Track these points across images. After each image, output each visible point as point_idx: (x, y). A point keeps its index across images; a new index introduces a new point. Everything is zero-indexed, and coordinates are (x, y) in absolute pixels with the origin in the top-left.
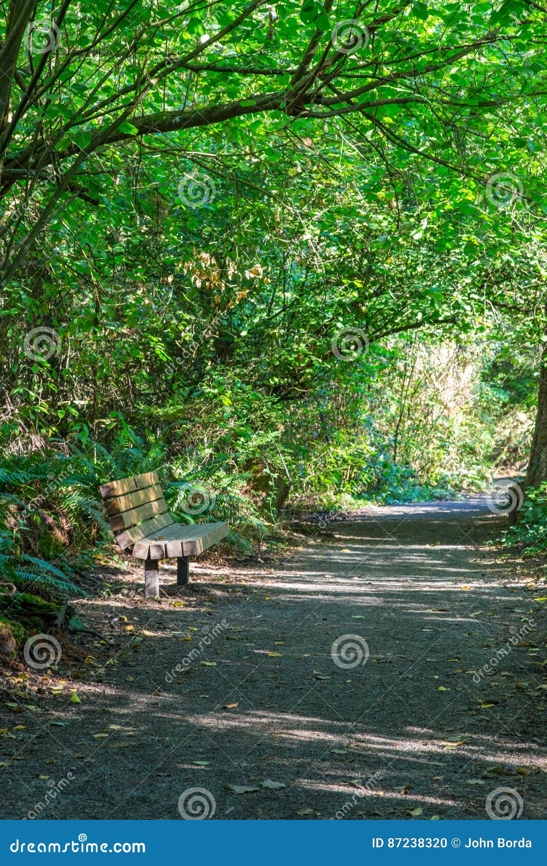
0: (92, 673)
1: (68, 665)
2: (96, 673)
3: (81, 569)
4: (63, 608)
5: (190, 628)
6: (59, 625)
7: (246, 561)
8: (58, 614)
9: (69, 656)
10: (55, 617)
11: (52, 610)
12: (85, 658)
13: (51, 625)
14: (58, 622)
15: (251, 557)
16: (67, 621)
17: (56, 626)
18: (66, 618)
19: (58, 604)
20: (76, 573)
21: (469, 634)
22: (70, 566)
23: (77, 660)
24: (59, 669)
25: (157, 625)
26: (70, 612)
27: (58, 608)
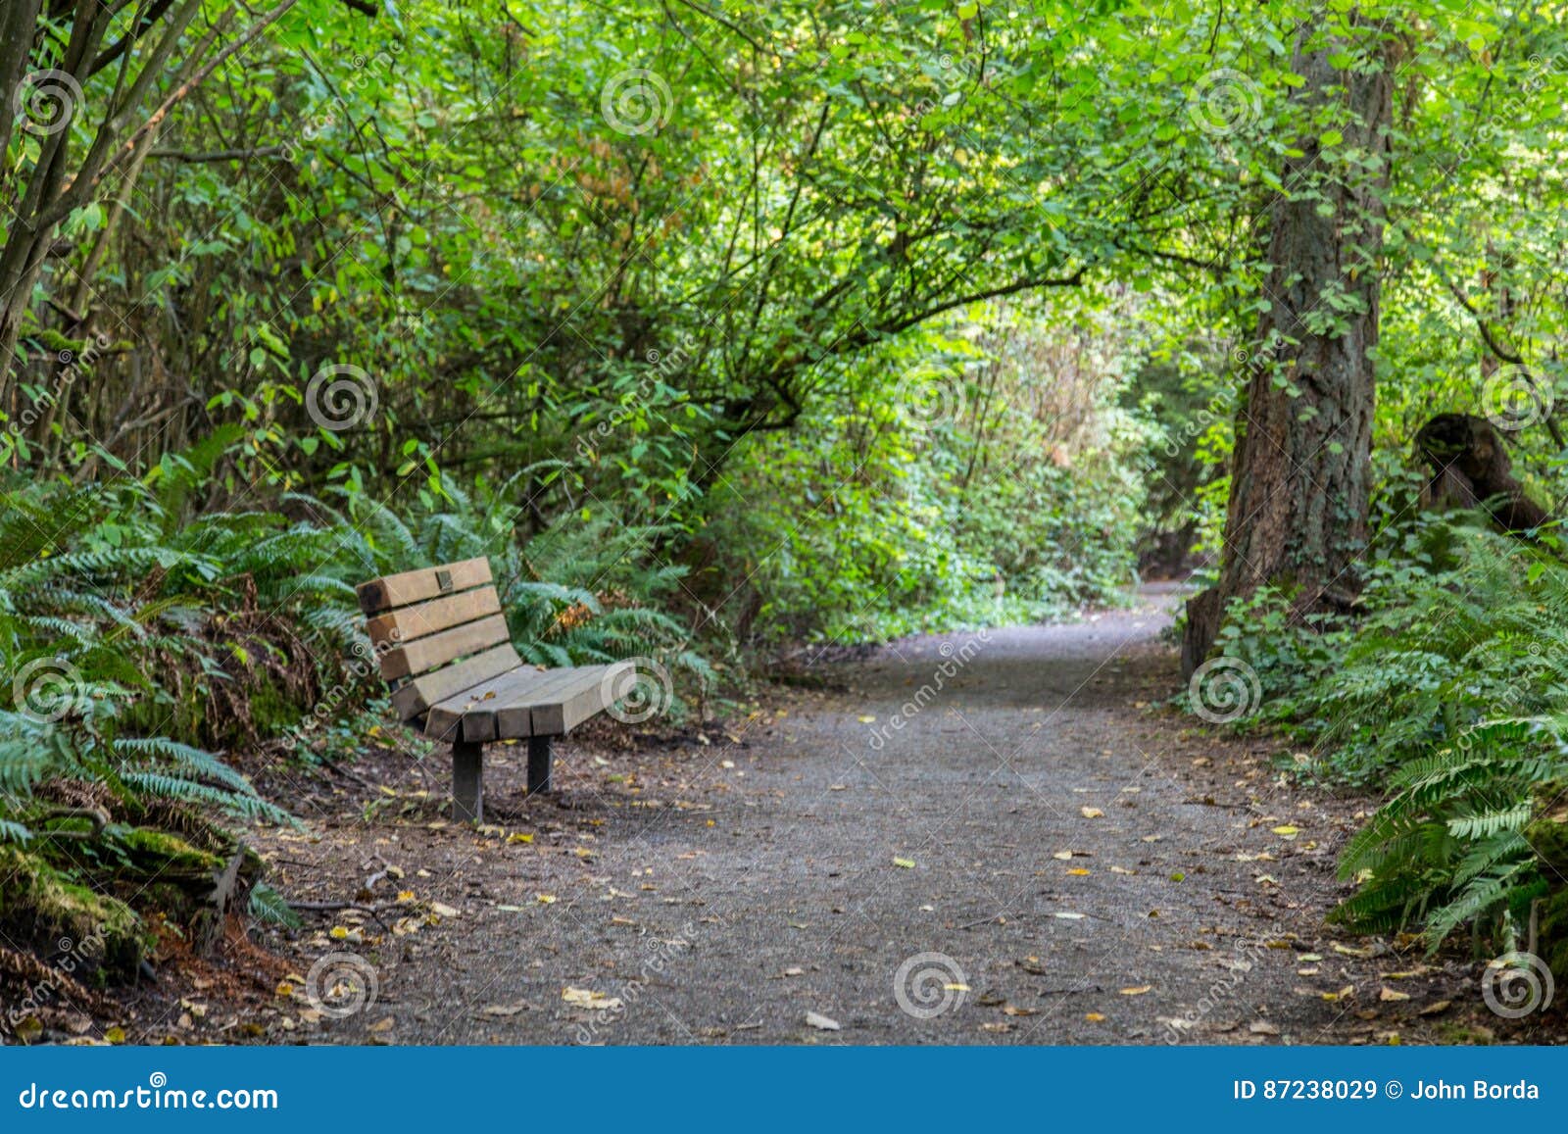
0: (288, 1022)
1: (235, 999)
2: (297, 1020)
3: (337, 758)
4: (233, 864)
5: (540, 897)
6: (222, 904)
7: (674, 739)
8: (216, 878)
9: (241, 978)
10: (213, 886)
11: (204, 869)
12: (278, 980)
13: (202, 903)
14: (218, 896)
15: (685, 732)
16: (243, 893)
17: (213, 905)
18: (242, 885)
19: (219, 853)
20: (325, 764)
21: (1152, 914)
22: (314, 751)
23: (258, 986)
24: (210, 1013)
25: (468, 890)
26: (251, 869)
27: (218, 865)
